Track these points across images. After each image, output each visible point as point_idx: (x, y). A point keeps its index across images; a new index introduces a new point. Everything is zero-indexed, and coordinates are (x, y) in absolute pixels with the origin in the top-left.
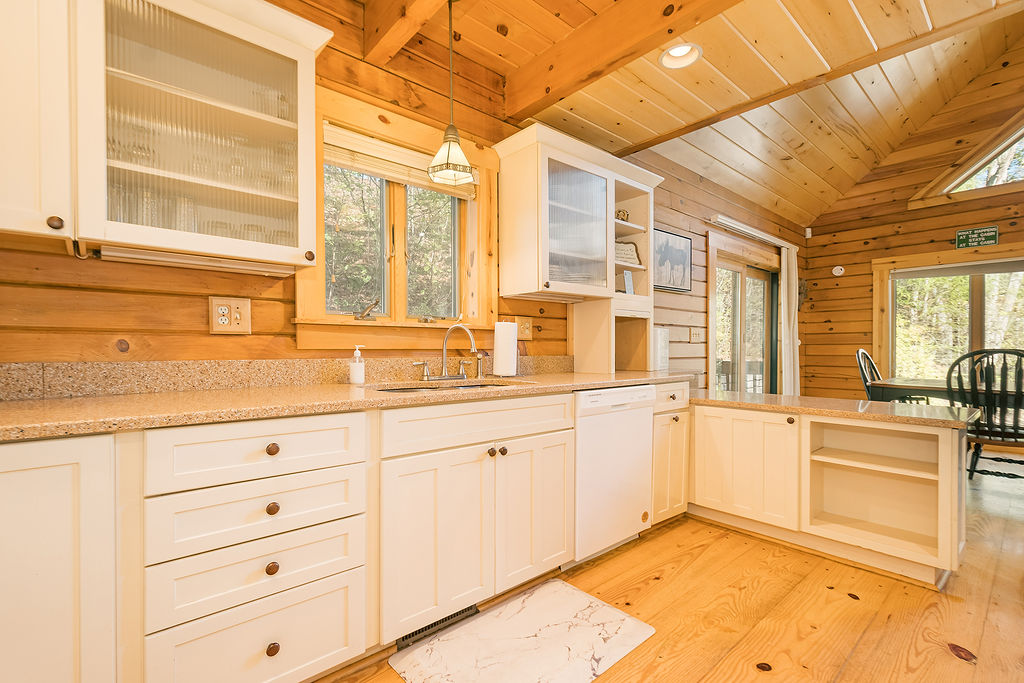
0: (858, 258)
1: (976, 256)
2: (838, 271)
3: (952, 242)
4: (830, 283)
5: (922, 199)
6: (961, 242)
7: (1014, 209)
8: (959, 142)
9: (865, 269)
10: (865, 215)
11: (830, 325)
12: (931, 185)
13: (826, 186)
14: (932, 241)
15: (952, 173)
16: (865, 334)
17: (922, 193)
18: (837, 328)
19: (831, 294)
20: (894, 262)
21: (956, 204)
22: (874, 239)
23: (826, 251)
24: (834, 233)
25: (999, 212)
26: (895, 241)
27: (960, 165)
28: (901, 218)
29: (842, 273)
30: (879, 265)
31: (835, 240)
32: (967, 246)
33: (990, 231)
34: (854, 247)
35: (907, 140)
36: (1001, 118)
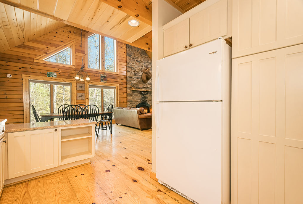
0: (17, 73)
1: (52, 80)
2: (9, 76)
3: (46, 74)
4: (5, 80)
5: (38, 60)
6: (48, 75)
7: (60, 70)
8: (47, 47)
9: (20, 77)
10: (20, 59)
11: (6, 96)
12: (41, 56)
13: (7, 43)
14: (41, 73)
15: (46, 55)
16: (21, 99)
17: (38, 58)
18: (9, 97)
19: (6, 84)
20: (30, 77)
21: (47, 64)
22: (23, 68)
23: (3, 67)
24: (7, 61)
25: (56, 70)
26: (30, 70)
27: (48, 54)
28: (32, 63)
29: (11, 77)
30: (25, 77)
31: (7, 64)
32: (50, 76)
33: (55, 74)
34: (15, 69)
35: (33, 40)
36: (57, 46)
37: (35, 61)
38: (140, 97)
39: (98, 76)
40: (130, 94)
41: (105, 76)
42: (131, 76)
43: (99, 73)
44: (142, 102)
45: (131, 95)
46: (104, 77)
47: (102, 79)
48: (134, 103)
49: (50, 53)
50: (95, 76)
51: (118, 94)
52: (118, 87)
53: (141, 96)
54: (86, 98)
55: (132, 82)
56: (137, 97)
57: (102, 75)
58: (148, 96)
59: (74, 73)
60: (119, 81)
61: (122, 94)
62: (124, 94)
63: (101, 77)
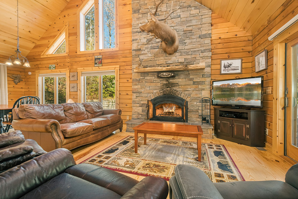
1: (52, 72)
3: (49, 68)
5: (43, 55)
7: (57, 61)
8: (49, 41)
10: (34, 58)
11: (29, 89)
12: (44, 52)
14: (46, 67)
15: (48, 49)
21: (49, 58)
22: (36, 65)
26: (40, 66)
28: (41, 60)
29: (31, 74)
32: (51, 69)
33: (54, 66)
35: (41, 38)
36: (54, 36)
37: (42, 57)
38: (159, 85)
39: (92, 60)
40: (136, 80)
41: (100, 57)
42: (139, 47)
43: (93, 54)
44: (164, 94)
45: (139, 81)
46: (99, 59)
47: (97, 62)
48: (146, 95)
49: (50, 46)
50: (88, 60)
51: (118, 82)
52: (117, 70)
53: (159, 83)
54: (78, 89)
55: (141, 57)
56: (152, 84)
57: (96, 57)
58: (180, 80)
59: (68, 61)
60: (119, 61)
61: (125, 80)
62: (128, 81)
63: (96, 59)
